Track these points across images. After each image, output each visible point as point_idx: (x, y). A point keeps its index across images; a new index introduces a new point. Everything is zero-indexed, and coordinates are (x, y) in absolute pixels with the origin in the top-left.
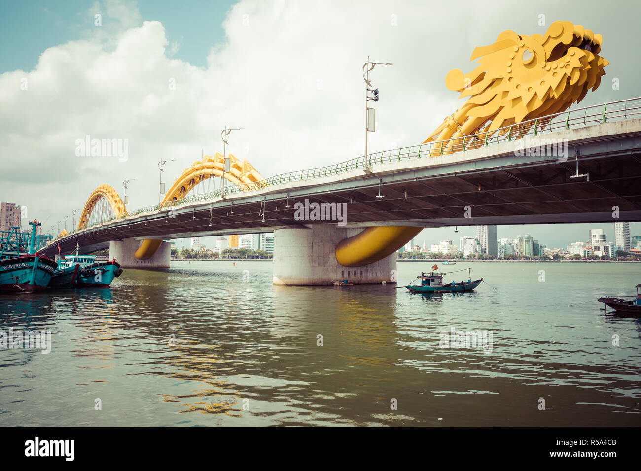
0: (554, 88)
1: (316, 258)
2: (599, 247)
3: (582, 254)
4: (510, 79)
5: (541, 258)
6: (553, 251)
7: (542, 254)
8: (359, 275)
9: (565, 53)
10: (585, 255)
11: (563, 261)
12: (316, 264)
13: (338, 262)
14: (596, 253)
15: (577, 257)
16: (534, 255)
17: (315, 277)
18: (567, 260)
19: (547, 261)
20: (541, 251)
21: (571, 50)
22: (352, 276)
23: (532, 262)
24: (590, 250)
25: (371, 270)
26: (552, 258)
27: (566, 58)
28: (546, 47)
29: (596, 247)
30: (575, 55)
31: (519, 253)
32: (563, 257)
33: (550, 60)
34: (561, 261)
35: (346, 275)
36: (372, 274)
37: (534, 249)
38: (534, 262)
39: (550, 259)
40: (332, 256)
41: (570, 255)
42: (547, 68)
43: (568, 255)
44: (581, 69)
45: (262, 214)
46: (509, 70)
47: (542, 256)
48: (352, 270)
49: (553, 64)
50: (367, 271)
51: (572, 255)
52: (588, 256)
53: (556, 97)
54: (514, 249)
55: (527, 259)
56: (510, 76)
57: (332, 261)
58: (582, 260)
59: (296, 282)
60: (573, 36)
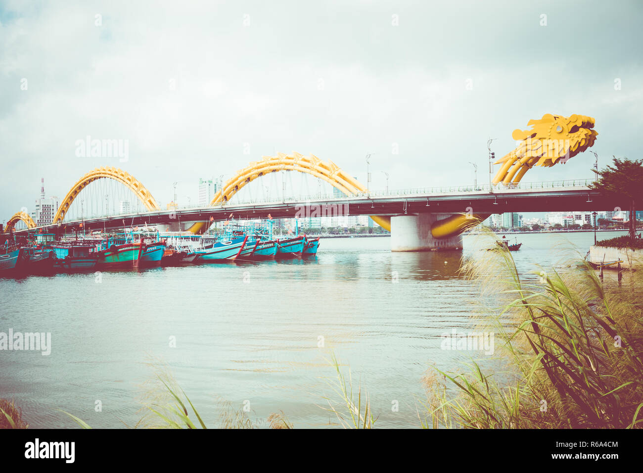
0: (572, 147)
1: (422, 234)
2: (580, 216)
3: (563, 224)
4: (549, 139)
5: (521, 229)
6: (532, 221)
7: (521, 225)
8: (443, 244)
9: (578, 130)
10: (566, 225)
11: (544, 231)
12: (422, 238)
13: (433, 236)
14: (578, 222)
15: (558, 226)
16: (513, 226)
17: (422, 246)
18: (547, 231)
19: (527, 232)
20: (520, 222)
21: (581, 129)
22: (440, 245)
23: (511, 234)
24: (572, 219)
25: (451, 241)
26: (531, 229)
27: (578, 133)
28: (569, 125)
29: (577, 216)
30: (583, 132)
31: (497, 224)
32: (543, 227)
33: (570, 132)
34: (541, 231)
35: (437, 244)
36: (451, 244)
37: (513, 220)
38: (513, 234)
39: (530, 230)
40: (429, 232)
41: (550, 226)
42: (569, 136)
43: (548, 225)
44: (586, 139)
45: (405, 209)
46: (549, 134)
47: (521, 226)
48: (440, 241)
49: (572, 135)
50: (448, 241)
51: (553, 225)
52: (569, 225)
53: (573, 151)
54: (492, 220)
55: (505, 230)
56: (550, 137)
57: (430, 236)
58: (563, 230)
59: (410, 249)
60: (583, 122)
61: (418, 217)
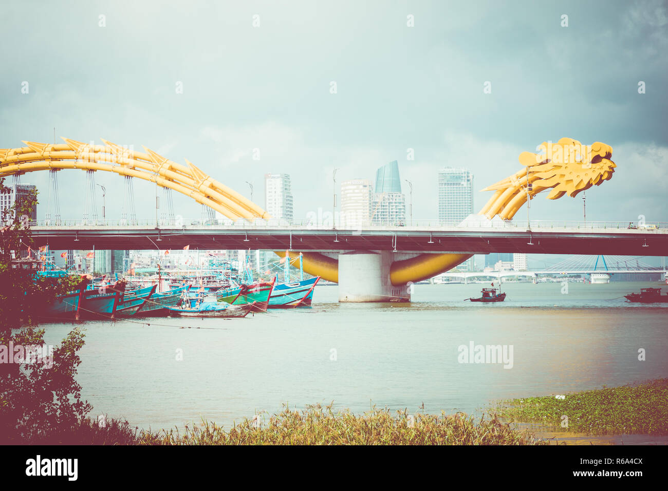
0: (593, 179)
1: (384, 279)
4: (566, 167)
8: (398, 293)
9: (601, 161)
12: (383, 284)
17: (383, 296)
21: (604, 161)
27: (601, 164)
30: (605, 164)
33: (592, 162)
35: (394, 293)
36: (404, 293)
42: (591, 167)
44: (608, 172)
48: (396, 289)
50: (401, 290)
57: (389, 282)
60: (606, 153)
61: (381, 255)
